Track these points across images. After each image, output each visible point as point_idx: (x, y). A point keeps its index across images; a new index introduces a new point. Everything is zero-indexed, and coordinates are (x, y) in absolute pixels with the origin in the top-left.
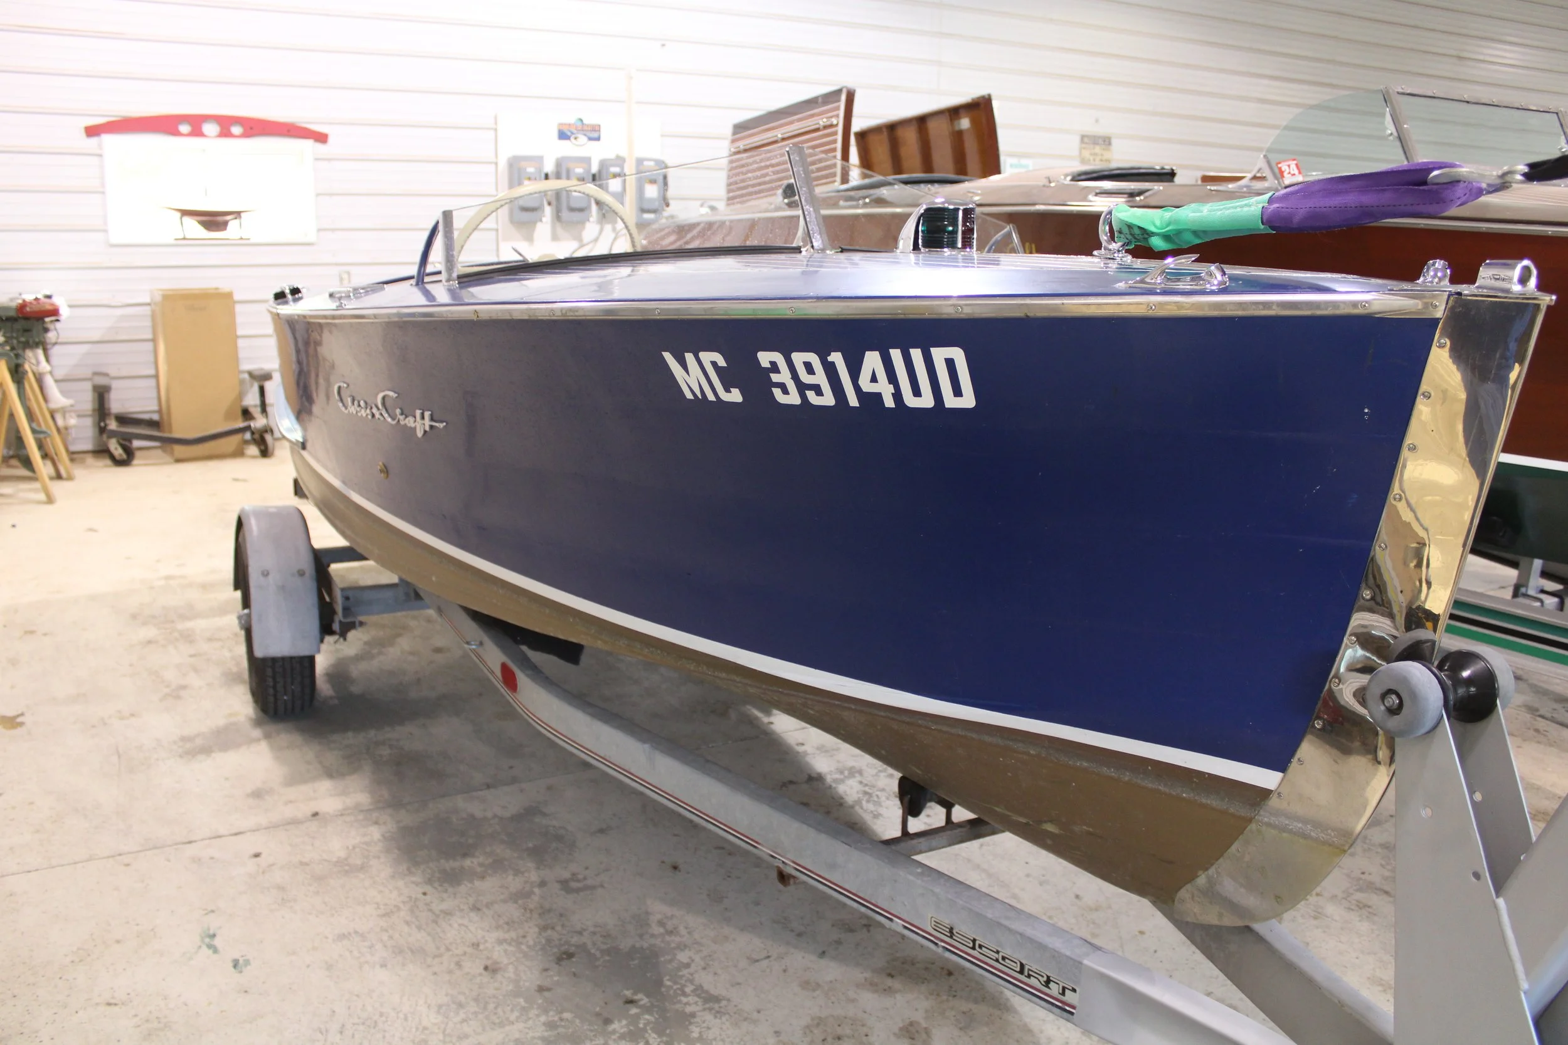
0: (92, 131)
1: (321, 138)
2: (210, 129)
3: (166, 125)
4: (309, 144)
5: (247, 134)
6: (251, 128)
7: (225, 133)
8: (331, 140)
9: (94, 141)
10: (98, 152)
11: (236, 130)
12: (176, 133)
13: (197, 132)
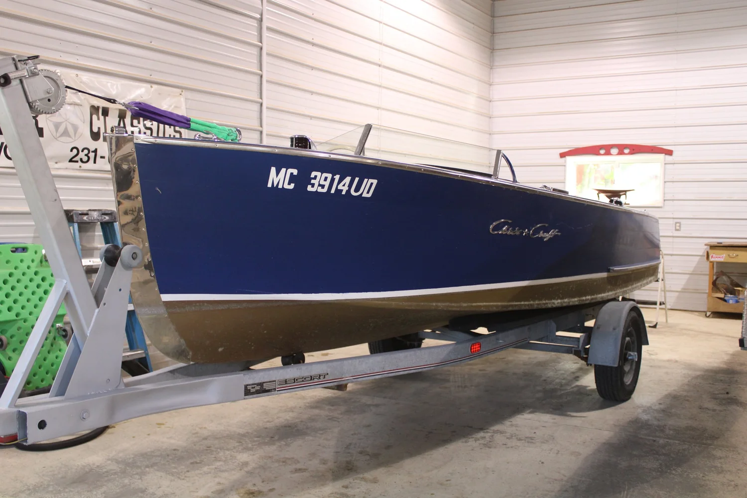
0: (563, 155)
1: (669, 153)
2: (614, 151)
3: (593, 150)
4: (661, 156)
5: (631, 153)
6: (633, 150)
7: (621, 153)
8: (674, 154)
9: (563, 159)
10: (564, 164)
11: (626, 151)
12: (599, 154)
13: (608, 153)
